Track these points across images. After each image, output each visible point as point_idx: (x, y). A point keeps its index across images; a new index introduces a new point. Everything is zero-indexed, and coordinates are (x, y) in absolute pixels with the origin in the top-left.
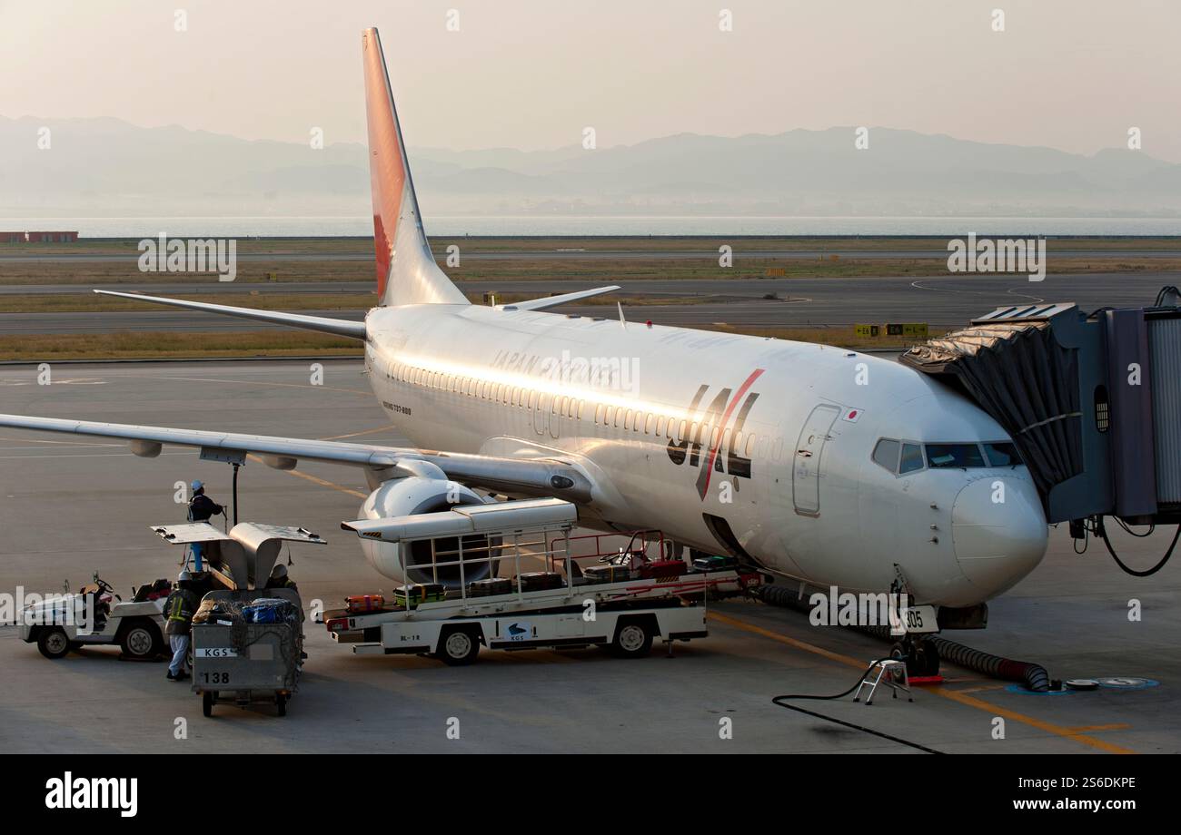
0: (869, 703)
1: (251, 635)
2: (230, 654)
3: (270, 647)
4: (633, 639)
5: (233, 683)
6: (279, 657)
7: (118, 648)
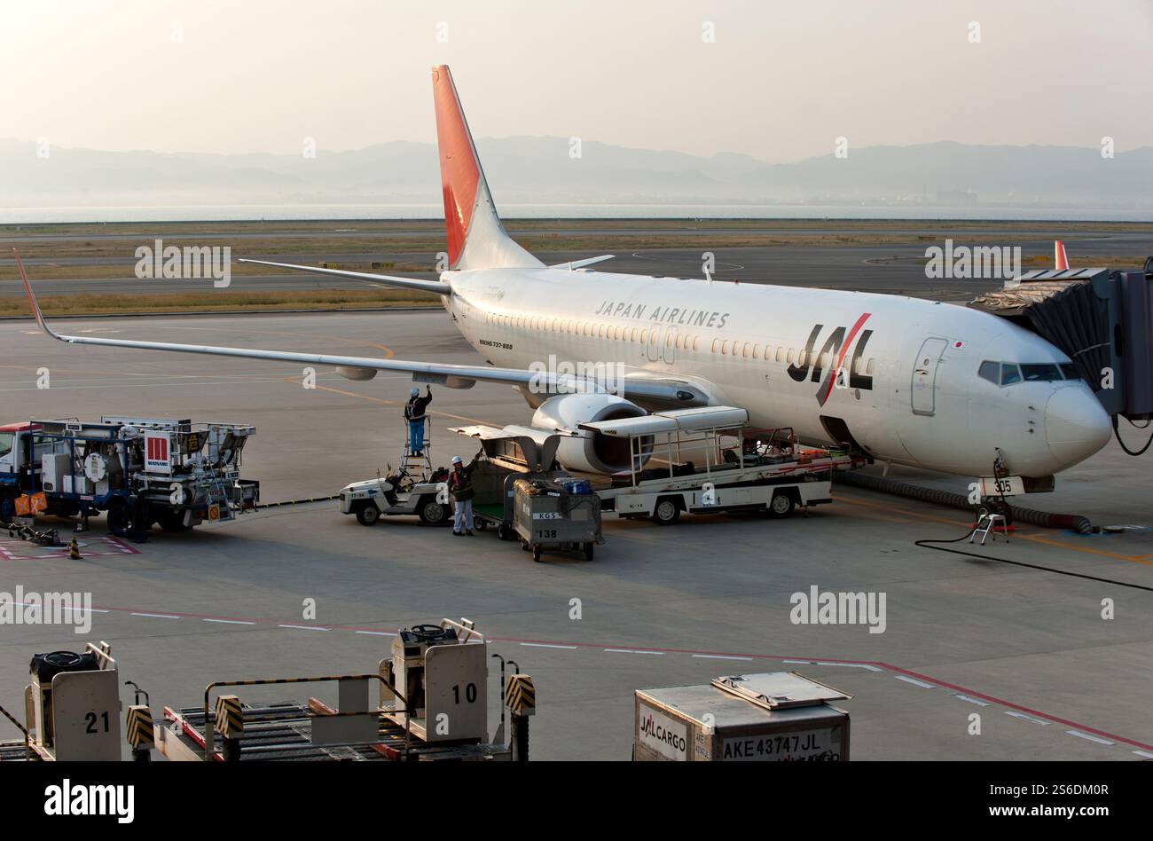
0: (983, 544)
1: (573, 503)
2: (557, 516)
3: (585, 512)
4: (783, 505)
5: (559, 538)
6: (592, 518)
7: (417, 517)
